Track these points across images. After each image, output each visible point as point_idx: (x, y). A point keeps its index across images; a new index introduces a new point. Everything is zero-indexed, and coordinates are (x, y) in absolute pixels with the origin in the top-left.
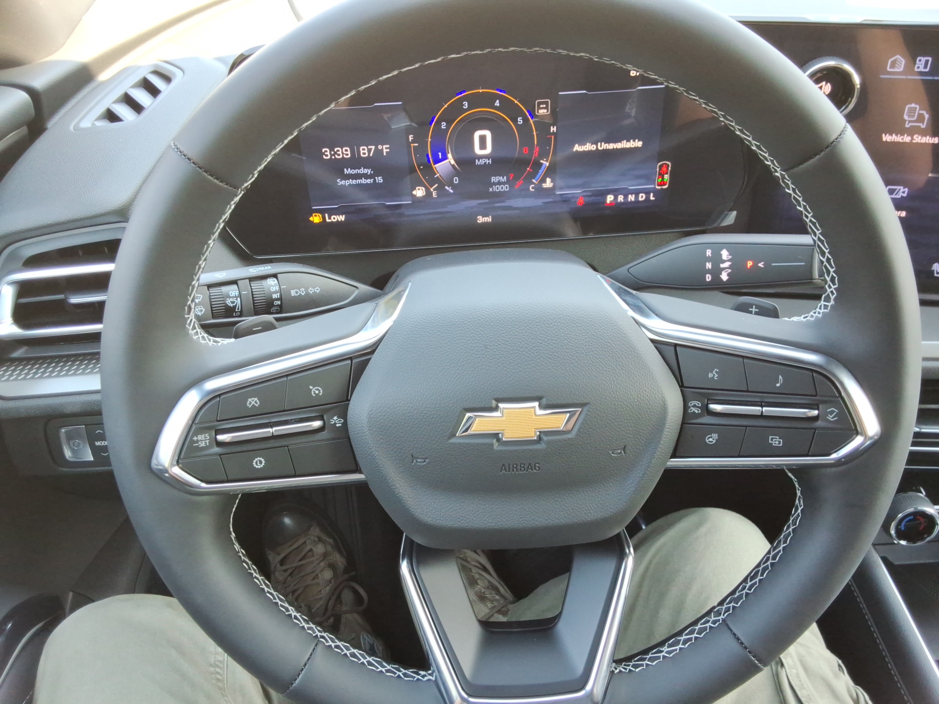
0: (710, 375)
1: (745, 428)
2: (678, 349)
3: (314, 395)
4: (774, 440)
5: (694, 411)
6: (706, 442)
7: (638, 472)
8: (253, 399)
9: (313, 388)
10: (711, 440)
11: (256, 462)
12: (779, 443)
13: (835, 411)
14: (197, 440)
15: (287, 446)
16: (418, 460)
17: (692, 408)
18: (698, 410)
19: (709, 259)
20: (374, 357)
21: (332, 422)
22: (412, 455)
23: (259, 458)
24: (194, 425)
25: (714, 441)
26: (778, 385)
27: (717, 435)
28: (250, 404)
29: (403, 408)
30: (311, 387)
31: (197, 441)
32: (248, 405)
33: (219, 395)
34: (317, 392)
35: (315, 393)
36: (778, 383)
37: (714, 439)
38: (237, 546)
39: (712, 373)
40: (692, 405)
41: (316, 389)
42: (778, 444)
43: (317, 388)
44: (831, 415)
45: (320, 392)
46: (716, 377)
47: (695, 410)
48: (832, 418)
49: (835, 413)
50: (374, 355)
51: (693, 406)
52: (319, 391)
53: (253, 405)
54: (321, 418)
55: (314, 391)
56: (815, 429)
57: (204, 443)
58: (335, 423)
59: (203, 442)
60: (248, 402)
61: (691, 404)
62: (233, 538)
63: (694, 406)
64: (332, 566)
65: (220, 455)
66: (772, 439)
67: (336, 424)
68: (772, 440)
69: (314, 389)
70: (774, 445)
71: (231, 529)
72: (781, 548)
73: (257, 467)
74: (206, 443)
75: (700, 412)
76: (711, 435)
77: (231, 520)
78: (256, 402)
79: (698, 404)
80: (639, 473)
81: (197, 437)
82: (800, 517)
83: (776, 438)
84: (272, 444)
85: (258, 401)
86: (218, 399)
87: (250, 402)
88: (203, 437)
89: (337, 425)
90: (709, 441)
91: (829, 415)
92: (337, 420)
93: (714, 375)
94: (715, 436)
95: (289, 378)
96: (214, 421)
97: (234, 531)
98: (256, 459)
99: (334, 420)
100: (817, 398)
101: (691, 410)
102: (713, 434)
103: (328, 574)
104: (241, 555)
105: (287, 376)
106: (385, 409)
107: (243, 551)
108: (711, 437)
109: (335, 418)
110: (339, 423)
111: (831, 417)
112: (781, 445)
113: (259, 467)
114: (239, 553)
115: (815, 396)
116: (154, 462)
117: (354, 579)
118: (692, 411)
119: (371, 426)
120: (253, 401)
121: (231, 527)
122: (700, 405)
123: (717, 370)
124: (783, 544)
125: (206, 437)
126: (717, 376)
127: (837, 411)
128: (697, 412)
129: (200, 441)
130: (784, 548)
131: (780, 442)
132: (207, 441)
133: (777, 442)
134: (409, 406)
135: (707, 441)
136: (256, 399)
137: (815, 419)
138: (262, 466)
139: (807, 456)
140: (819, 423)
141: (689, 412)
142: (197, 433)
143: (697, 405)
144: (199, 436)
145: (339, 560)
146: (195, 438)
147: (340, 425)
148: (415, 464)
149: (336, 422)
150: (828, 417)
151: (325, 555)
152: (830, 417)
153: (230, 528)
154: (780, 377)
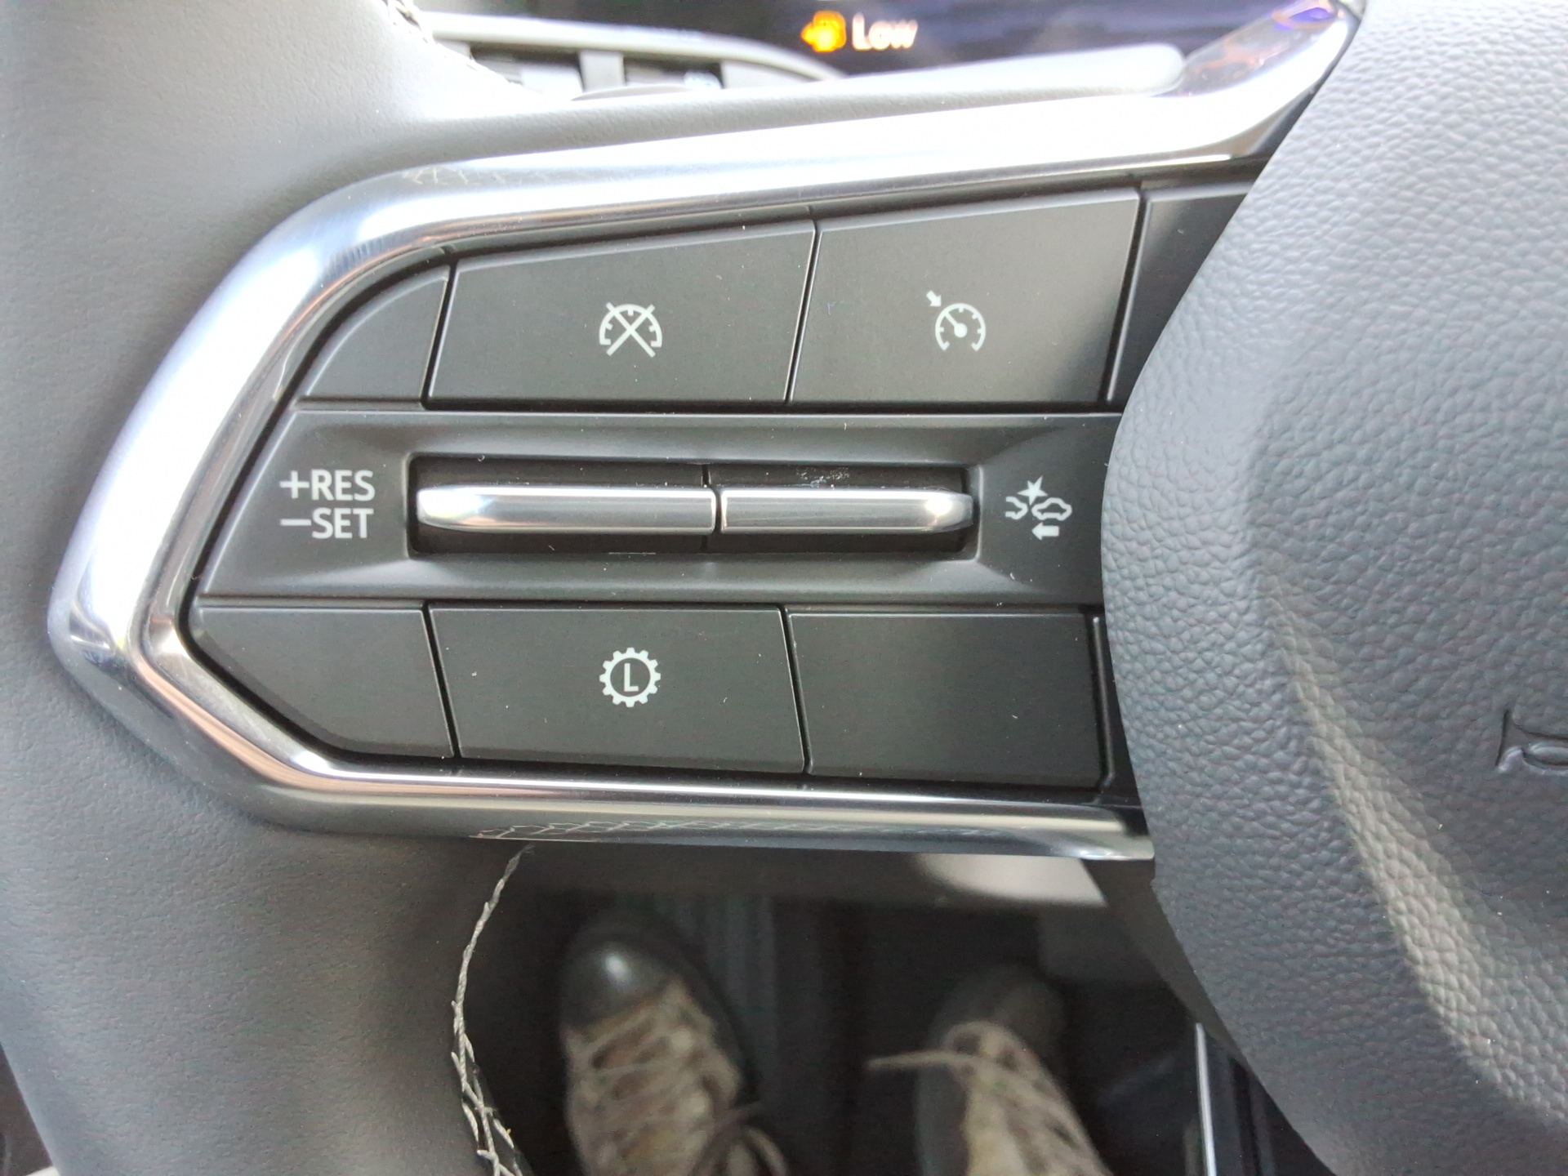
3: (944, 346)
8: (631, 309)
9: (945, 303)
11: (619, 669)
14: (305, 493)
15: (779, 605)
16: (1537, 749)
20: (1258, 194)
21: (1017, 510)
22: (1506, 716)
23: (631, 653)
24: (293, 404)
28: (613, 334)
29: (1494, 420)
30: (935, 300)
31: (305, 504)
32: (603, 341)
33: (450, 259)
34: (960, 330)
35: (948, 334)
38: (479, 1110)
41: (954, 313)
43: (961, 307)
45: (972, 335)
50: (1260, 182)
52: (972, 325)
53: (631, 339)
54: (955, 478)
55: (945, 323)
57: (340, 523)
58: (1030, 521)
59: (339, 512)
60: (605, 325)
62: (462, 1069)
64: (708, 1085)
65: (427, 603)
67: (1036, 522)
69: (945, 313)
71: (459, 1023)
73: (618, 699)
74: (354, 519)
77: (463, 976)
78: (644, 329)
81: (305, 476)
84: (707, 580)
85: (655, 327)
86: (444, 277)
87: (614, 321)
88: (340, 485)
89: (1041, 532)
92: (1039, 500)
95: (829, 228)
96: (413, 401)
97: (468, 1032)
98: (618, 657)
99: (1025, 500)
103: (697, 1106)
104: (491, 1154)
105: (817, 216)
106: (1371, 425)
107: (505, 1134)
109: (1034, 490)
110: (1049, 522)
113: (630, 702)
114: (485, 1147)
116: (60, 610)
117: (754, 1122)
119: (1269, 525)
120: (631, 320)
121: (458, 1009)
125: (355, 489)
129: (323, 502)
132: (363, 513)
134: (1540, 407)
136: (647, 313)
138: (643, 698)
142: (303, 460)
144: (316, 474)
145: (726, 1074)
146: (294, 485)
147: (1053, 531)
148: (1516, 768)
149: (1035, 511)
151: (695, 1058)
153: (451, 1014)
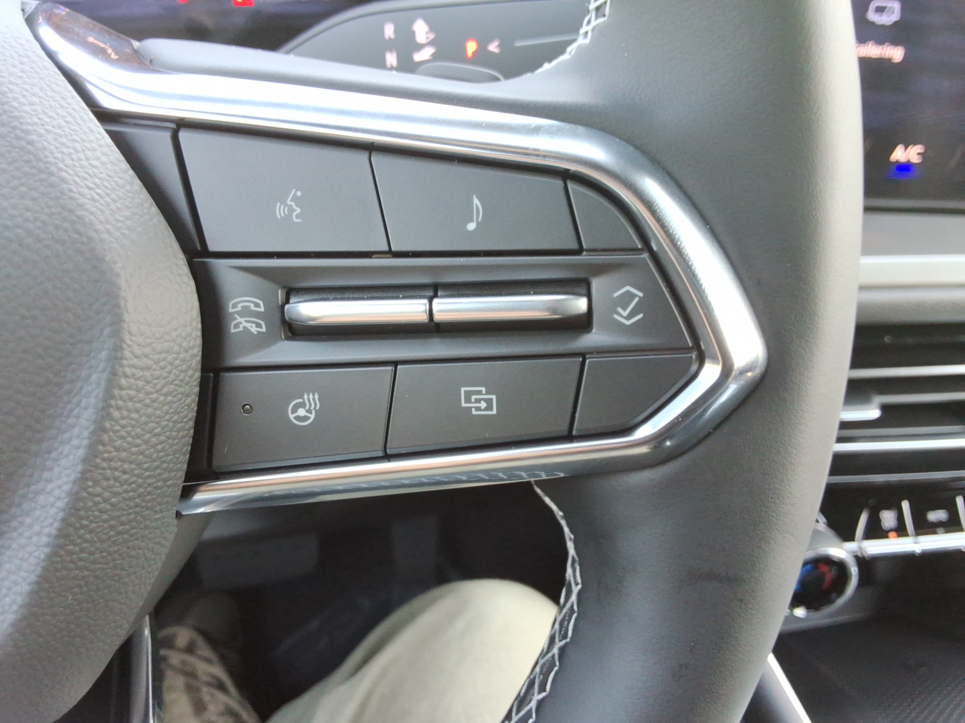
0: (280, 211)
1: (390, 368)
2: (183, 135)
4: (473, 398)
5: (245, 327)
6: (291, 422)
7: (37, 528)
10: (302, 412)
12: (489, 408)
13: (635, 296)
17: (239, 319)
18: (258, 325)
19: (390, 45)
25: (312, 416)
26: (471, 226)
27: (317, 396)
36: (472, 221)
37: (309, 411)
39: (284, 202)
40: (239, 308)
42: (486, 409)
44: (625, 309)
46: (297, 217)
47: (248, 325)
48: (628, 317)
49: (637, 299)
51: (242, 314)
56: (583, 355)
61: (234, 306)
63: (246, 312)
66: (468, 395)
68: (468, 400)
70: (474, 412)
72: (533, 704)
75: (264, 330)
76: (302, 397)
79: (257, 305)
80: (38, 534)
82: (575, 615)
83: (480, 393)
90: (298, 418)
91: (620, 310)
93: (291, 210)
94: (312, 399)
100: (584, 257)
101: (237, 326)
102: (306, 396)
108: (302, 405)
111: (625, 314)
112: (494, 412)
115: (579, 251)
118: (241, 329)
122: (262, 309)
123: (299, 194)
124: (539, 693)
126: (298, 210)
127: (641, 294)
128: (254, 329)
130: (540, 703)
131: (489, 402)
133: (483, 405)
135: (292, 417)
137: (583, 323)
139: (569, 437)
140: (595, 338)
141: (233, 331)
143: (253, 307)
150: (616, 316)
152: (622, 316)
154: (476, 201)
